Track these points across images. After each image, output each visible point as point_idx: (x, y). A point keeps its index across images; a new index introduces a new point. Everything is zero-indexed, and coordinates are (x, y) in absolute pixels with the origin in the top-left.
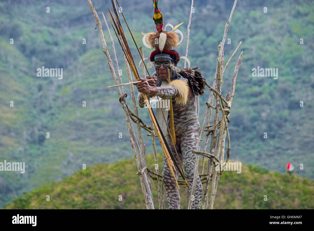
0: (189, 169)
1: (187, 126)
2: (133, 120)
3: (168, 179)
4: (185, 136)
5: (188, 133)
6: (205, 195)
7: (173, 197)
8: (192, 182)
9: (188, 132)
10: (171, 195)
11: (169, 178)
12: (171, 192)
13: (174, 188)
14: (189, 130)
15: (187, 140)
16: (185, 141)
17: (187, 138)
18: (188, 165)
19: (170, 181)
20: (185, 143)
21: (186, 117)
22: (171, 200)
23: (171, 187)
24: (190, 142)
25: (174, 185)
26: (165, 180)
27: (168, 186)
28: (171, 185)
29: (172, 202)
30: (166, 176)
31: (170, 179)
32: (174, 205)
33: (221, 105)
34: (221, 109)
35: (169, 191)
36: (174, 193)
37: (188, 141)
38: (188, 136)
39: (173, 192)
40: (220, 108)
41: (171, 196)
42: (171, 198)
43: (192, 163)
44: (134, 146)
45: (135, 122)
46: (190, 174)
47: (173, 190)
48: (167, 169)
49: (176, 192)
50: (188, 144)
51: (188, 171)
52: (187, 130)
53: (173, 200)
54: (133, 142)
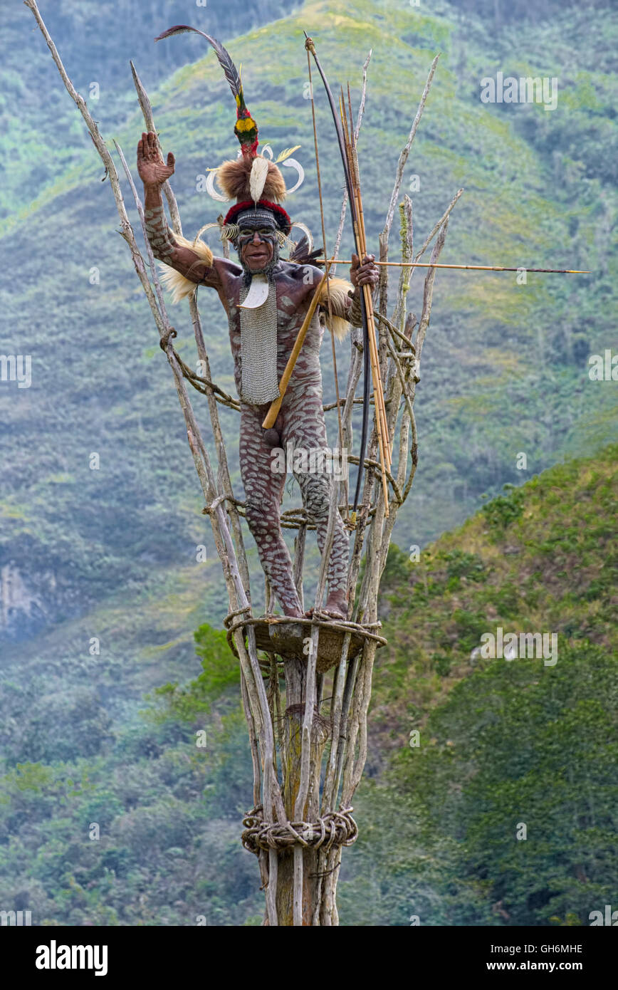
0: (319, 497)
1: (306, 387)
2: (198, 388)
3: (260, 519)
4: (301, 410)
5: (307, 404)
6: (357, 552)
7: (277, 560)
8: (326, 523)
9: (307, 401)
10: (271, 555)
11: (262, 516)
12: (272, 549)
13: (275, 539)
14: (310, 397)
15: (305, 422)
16: (300, 424)
17: (305, 416)
18: (316, 487)
19: (265, 524)
20: (299, 428)
21: (304, 362)
22: (273, 568)
23: (269, 538)
24: (311, 428)
25: (275, 531)
26: (254, 523)
27: (263, 536)
28: (269, 533)
29: (277, 572)
30: (255, 514)
31: (265, 520)
32: (282, 579)
33: (392, 346)
34: (391, 355)
35: (267, 546)
36: (279, 551)
37: (308, 425)
38: (308, 412)
39: (276, 548)
40: (388, 351)
41: (271, 559)
42: (273, 562)
43: (324, 481)
44: (195, 448)
45: (204, 392)
46: (323, 508)
47: (274, 545)
48: (253, 496)
49: (281, 547)
50: (309, 431)
51: (316, 501)
52: (304, 396)
53: (278, 566)
54: (193, 439)
